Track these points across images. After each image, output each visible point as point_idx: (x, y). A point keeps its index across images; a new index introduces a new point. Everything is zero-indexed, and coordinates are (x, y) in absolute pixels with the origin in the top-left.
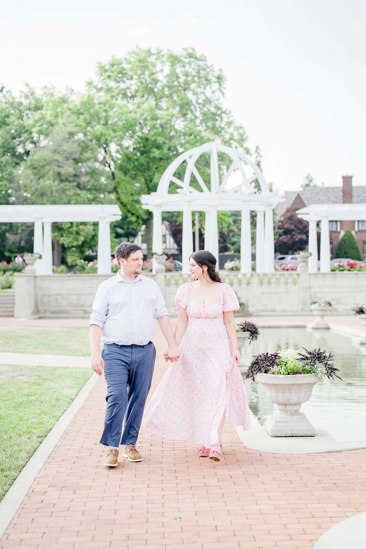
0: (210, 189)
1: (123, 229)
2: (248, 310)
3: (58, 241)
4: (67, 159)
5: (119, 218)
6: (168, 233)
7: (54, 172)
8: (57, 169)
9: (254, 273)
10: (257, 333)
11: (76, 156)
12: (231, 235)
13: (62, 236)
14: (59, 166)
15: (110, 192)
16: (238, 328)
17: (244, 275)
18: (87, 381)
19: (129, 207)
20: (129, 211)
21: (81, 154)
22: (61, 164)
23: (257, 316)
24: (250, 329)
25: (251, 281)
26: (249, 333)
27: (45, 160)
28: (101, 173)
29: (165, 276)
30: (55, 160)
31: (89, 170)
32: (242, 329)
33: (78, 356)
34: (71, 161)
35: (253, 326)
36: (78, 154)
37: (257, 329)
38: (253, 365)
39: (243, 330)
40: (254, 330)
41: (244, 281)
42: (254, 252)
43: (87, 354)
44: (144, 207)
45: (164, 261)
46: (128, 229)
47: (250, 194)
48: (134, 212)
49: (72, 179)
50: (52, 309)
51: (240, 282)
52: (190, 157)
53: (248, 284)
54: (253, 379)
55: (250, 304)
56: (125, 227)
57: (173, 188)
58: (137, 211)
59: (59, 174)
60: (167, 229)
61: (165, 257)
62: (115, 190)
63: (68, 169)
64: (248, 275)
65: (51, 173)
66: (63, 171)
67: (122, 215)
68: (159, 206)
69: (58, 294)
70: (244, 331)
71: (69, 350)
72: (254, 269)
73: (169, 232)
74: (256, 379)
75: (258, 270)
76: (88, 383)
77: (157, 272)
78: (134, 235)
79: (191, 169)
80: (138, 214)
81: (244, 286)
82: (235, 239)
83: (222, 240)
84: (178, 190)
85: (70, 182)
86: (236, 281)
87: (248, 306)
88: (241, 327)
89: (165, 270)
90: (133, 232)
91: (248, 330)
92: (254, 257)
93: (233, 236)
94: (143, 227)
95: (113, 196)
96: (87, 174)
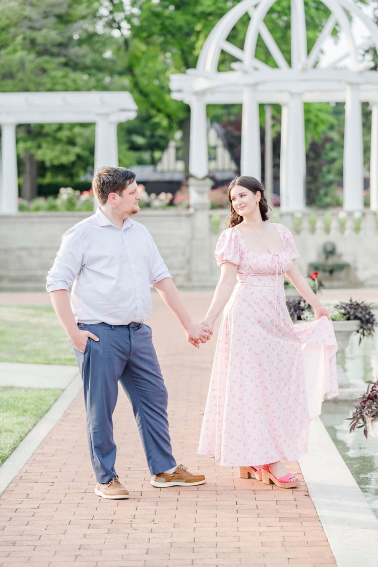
0: (289, 62)
1: (143, 135)
2: (355, 277)
3: (31, 157)
4: (46, 15)
5: (132, 115)
6: (220, 143)
7: (24, 39)
8: (29, 33)
9: (367, 211)
10: (372, 323)
11: (62, 10)
12: (328, 146)
13: (39, 147)
14: (32, 28)
15: (121, 74)
16: (336, 313)
17: (350, 214)
18: (41, 418)
19: (153, 98)
20: (153, 106)
21: (70, 6)
22: (37, 25)
23: (372, 286)
24: (359, 315)
25: (363, 225)
26: (357, 322)
27: (8, 18)
28: (106, 41)
29: (211, 216)
30: (26, 18)
31: (84, 36)
32: (344, 314)
33: (37, 363)
34: (52, 20)
35: (366, 308)
36: (65, 6)
37: (372, 316)
38: (365, 402)
39: (345, 317)
40: (367, 317)
41: (349, 224)
42: (367, 176)
43: (55, 360)
44: (175, 96)
45: (208, 188)
46: (152, 136)
47: (361, 72)
48: (162, 106)
49: (55, 50)
50: (13, 274)
51: (342, 227)
52: (256, 6)
53: (357, 229)
54: (365, 432)
55: (360, 265)
56: (148, 133)
57: (226, 61)
58: (166, 105)
59: (33, 42)
60: (219, 136)
61: (210, 183)
62: (129, 70)
63: (49, 34)
64: (357, 215)
65: (19, 39)
66: (40, 36)
67: (137, 111)
68: (201, 94)
69: (23, 249)
70: (348, 319)
71: (23, 352)
72: (367, 204)
73: (223, 141)
74: (370, 433)
75: (374, 206)
76: (43, 420)
77: (196, 210)
78: (163, 148)
79: (257, 27)
80: (168, 110)
81: (348, 232)
82: (334, 154)
83: (312, 155)
84: (234, 65)
85: (52, 55)
86: (334, 224)
87: (356, 269)
88: (343, 311)
89: (209, 206)
90: (162, 142)
91: (356, 318)
92: (366, 184)
93: (332, 149)
94: (178, 135)
95: (126, 81)
96: (80, 42)
